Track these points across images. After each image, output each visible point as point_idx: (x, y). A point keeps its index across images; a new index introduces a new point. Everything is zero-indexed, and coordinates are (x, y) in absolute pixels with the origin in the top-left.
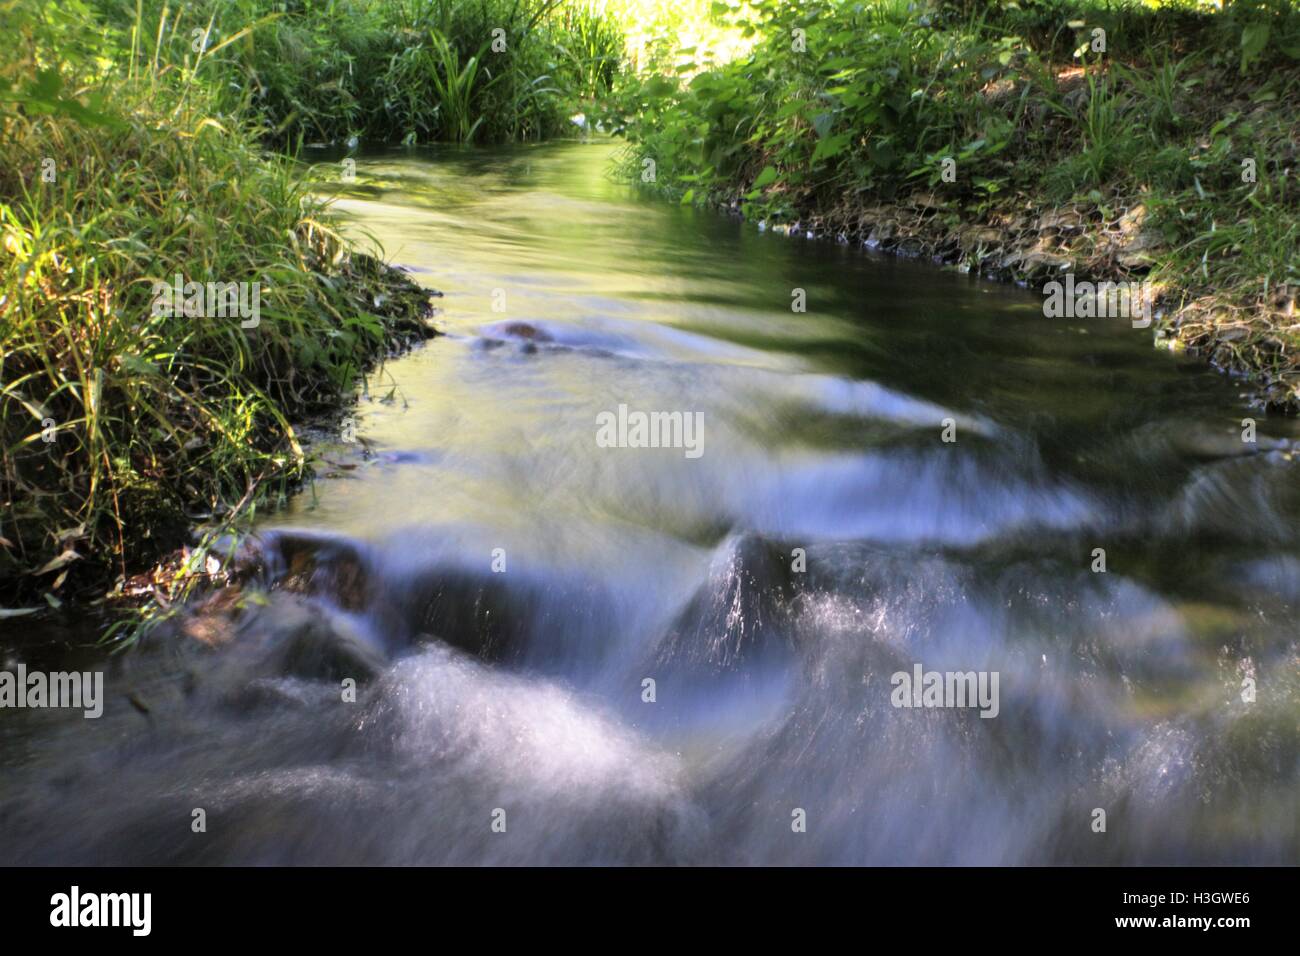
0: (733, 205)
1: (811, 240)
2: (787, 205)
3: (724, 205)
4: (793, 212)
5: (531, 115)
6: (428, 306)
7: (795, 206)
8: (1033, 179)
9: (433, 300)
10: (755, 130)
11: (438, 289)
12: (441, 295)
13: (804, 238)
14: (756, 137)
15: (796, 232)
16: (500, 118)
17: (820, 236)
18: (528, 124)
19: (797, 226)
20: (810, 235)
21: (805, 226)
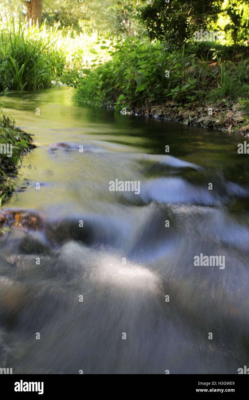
0: (111, 106)
1: (137, 116)
2: (128, 106)
3: (108, 106)
4: (130, 108)
5: (40, 82)
6: (31, 139)
7: (130, 106)
8: (204, 96)
9: (31, 137)
10: (116, 84)
11: (32, 134)
12: (33, 135)
13: (135, 115)
14: (116, 86)
15: (132, 114)
16: (31, 83)
17: (140, 115)
18: (39, 84)
19: (132, 112)
20: (136, 115)
21: (134, 112)
